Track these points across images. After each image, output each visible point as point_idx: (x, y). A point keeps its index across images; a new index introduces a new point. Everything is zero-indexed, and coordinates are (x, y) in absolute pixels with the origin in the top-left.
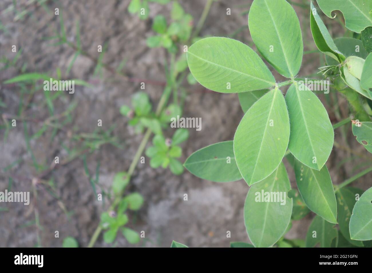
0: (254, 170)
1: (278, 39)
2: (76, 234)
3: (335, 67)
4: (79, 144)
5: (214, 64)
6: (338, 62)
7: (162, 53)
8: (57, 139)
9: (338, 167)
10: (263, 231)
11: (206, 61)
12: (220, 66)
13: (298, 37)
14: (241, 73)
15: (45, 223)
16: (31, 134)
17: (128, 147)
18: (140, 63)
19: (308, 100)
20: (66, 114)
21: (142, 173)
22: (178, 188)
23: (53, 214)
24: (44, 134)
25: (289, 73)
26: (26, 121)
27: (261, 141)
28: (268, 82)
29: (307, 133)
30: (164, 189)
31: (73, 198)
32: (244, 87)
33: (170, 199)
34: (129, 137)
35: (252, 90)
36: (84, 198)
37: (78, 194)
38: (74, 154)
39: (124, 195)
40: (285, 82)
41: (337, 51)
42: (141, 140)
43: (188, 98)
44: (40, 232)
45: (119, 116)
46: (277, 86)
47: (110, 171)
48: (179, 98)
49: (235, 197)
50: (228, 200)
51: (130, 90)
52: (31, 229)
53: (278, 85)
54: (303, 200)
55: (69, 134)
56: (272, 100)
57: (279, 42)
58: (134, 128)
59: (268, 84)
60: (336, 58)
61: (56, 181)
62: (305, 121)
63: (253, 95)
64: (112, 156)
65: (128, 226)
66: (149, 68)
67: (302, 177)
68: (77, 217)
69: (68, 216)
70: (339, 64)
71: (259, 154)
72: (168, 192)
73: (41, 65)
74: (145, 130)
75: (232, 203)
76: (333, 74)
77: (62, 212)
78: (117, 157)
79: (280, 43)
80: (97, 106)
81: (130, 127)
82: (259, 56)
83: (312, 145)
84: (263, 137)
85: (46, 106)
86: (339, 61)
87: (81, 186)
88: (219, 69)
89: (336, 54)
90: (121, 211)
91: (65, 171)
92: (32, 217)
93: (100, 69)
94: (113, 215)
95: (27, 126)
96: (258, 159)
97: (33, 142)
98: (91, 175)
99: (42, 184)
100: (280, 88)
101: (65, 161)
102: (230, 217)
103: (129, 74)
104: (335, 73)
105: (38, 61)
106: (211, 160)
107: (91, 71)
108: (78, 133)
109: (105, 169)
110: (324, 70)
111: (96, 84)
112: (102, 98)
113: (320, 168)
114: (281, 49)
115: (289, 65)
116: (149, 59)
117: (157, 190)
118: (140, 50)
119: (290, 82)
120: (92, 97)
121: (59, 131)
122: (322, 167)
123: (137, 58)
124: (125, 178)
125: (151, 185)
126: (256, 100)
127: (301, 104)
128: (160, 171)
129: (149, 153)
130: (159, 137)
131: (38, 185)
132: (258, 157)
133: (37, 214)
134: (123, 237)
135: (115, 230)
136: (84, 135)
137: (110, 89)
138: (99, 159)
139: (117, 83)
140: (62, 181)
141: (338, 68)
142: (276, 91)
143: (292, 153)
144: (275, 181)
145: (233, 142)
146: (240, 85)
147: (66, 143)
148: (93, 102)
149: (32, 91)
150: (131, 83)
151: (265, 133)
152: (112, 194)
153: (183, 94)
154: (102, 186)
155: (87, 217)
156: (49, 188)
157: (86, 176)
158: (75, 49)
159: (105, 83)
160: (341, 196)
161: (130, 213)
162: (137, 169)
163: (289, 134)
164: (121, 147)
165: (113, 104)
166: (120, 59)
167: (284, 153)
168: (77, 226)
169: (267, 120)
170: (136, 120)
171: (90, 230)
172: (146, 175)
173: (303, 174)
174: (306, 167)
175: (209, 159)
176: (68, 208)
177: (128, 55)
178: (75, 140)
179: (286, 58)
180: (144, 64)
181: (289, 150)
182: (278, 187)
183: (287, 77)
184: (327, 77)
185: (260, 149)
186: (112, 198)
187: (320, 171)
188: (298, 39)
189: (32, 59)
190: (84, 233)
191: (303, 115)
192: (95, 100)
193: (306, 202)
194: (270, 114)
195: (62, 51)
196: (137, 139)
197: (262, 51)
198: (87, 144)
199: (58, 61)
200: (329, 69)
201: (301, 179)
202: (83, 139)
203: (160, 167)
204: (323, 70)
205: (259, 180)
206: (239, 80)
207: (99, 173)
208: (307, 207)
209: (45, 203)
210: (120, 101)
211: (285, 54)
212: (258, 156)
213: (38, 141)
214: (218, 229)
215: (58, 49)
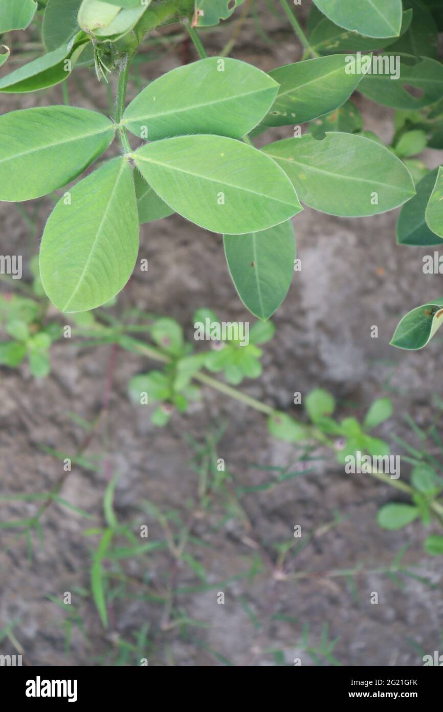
0: (276, 199)
1: (45, 150)
2: (372, 505)
3: (97, 50)
4: (216, 498)
5: (87, 264)
6: (88, 45)
7: (59, 350)
8: (207, 537)
9: (269, 42)
10: (383, 184)
11: (82, 278)
12: (91, 254)
13: (43, 114)
14: (105, 216)
15: (352, 558)
16: (197, 581)
17: (224, 413)
18: (77, 389)
19: (154, 100)
20: (163, 520)
21: (271, 390)
22: (297, 327)
23: (337, 545)
24: (197, 559)
25: (106, 133)
26: (174, 588)
27: (226, 185)
28: (122, 170)
29: (214, 105)
30: (299, 352)
31: (311, 511)
32: (129, 213)
33: (318, 342)
34: (207, 410)
35: (135, 199)
36: (311, 491)
37: (303, 502)
38: (234, 508)
39: (309, 422)
40: (122, 139)
41: (70, 46)
42: (213, 390)
43: (141, 305)
44: (367, 567)
45: (170, 429)
46: (129, 154)
47: (265, 446)
48: (140, 321)
49: (317, 228)
50: (323, 240)
51: (124, 407)
52: (362, 584)
53: (127, 153)
54: (329, 112)
55: (199, 515)
56: (154, 164)
57: (50, 149)
58: (191, 402)
59: (124, 170)
60: (81, 48)
61: (281, 539)
62: (192, 107)
63: (143, 196)
64: (239, 440)
65: (361, 418)
66: (86, 374)
67: (289, 115)
68: (343, 504)
69: (341, 520)
70: (92, 43)
71: (249, 190)
72: (305, 345)
73: (76, 562)
74: (195, 382)
75: (329, 234)
76: (109, 54)
77: (333, 529)
78: (241, 432)
79: (52, 147)
80: (151, 465)
81: (190, 409)
82: (75, 184)
83: (235, 97)
84: (219, 181)
85: (149, 554)
86: (86, 43)
87: (290, 496)
88: (97, 256)
89: (75, 47)
90: (335, 429)
91: (263, 523)
92: (341, 582)
93: (87, 460)
94: (341, 443)
95: (182, 586)
96: (257, 193)
97: (211, 578)
98: (273, 479)
99: (285, 563)
100: (134, 148)
101: (247, 525)
102: (351, 238)
103: (97, 409)
104: (108, 50)
105: (69, 567)
106: (257, 273)
107: (89, 475)
108: (197, 500)
109: (262, 455)
110: (102, 70)
111: (111, 467)
112: (136, 456)
113: (275, 84)
114: (63, 145)
115: (91, 133)
116: (71, 373)
117: (301, 363)
118: (54, 388)
119: (122, 131)
120: (136, 474)
121: (193, 533)
122: (274, 81)
123: (67, 393)
124: (278, 421)
125: (291, 375)
126: (153, 192)
127: (162, 114)
128: (269, 358)
129: (236, 379)
130: (209, 361)
131: (286, 571)
132: (253, 192)
133: (336, 573)
134: (381, 425)
135: (368, 440)
136: (202, 489)
137: (121, 443)
138: (244, 464)
139: (111, 430)
140: (279, 528)
141: (98, 45)
142: (139, 156)
143: (248, 133)
144: (294, 162)
145: (225, 235)
146: (125, 219)
147: (214, 520)
148: (143, 472)
149: (123, 578)
150: (112, 405)
151: (211, 179)
152: (304, 442)
153: (135, 314)
154: (290, 460)
155: (344, 488)
156: (292, 551)
157: (273, 487)
158: (49, 503)
159: (111, 451)
160: (322, 44)
161: (339, 413)
162: (263, 399)
163: (215, 136)
164: (225, 426)
165: (149, 438)
166: (70, 423)
167: (248, 146)
168: (358, 504)
169: (189, 174)
170: (178, 399)
171: (366, 481)
172: (274, 382)
173: (283, 113)
174: (275, 107)
175: (255, 277)
176: (328, 519)
177: (62, 409)
178: (210, 504)
179: (79, 137)
180: (78, 381)
181: (242, 137)
182: (306, 157)
183: (114, 136)
184: (115, 66)
185: (239, 187)
186: (312, 443)
187: (280, 85)
188: (46, 114)
189: (66, 576)
190: (372, 492)
191: (180, 110)
192: (141, 469)
193: (334, 108)
194: (179, 169)
195: (52, 525)
196: (211, 396)
197: (66, 179)
198: (216, 485)
199: (69, 533)
200: (101, 61)
201: (293, 115)
202: (209, 491)
203: (261, 360)
204: (103, 72)
205: (294, 191)
206: (117, 220)
207: (268, 465)
208: (343, 106)
209: (318, 559)
210: (143, 426)
211: (73, 139)
212: (251, 193)
213: (209, 569)
214: (373, 260)
215: (49, 532)
